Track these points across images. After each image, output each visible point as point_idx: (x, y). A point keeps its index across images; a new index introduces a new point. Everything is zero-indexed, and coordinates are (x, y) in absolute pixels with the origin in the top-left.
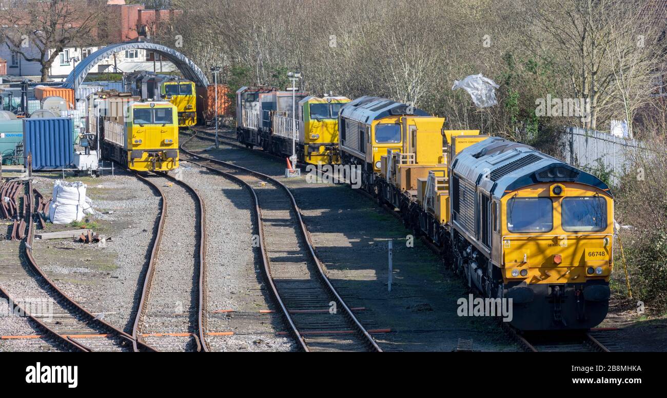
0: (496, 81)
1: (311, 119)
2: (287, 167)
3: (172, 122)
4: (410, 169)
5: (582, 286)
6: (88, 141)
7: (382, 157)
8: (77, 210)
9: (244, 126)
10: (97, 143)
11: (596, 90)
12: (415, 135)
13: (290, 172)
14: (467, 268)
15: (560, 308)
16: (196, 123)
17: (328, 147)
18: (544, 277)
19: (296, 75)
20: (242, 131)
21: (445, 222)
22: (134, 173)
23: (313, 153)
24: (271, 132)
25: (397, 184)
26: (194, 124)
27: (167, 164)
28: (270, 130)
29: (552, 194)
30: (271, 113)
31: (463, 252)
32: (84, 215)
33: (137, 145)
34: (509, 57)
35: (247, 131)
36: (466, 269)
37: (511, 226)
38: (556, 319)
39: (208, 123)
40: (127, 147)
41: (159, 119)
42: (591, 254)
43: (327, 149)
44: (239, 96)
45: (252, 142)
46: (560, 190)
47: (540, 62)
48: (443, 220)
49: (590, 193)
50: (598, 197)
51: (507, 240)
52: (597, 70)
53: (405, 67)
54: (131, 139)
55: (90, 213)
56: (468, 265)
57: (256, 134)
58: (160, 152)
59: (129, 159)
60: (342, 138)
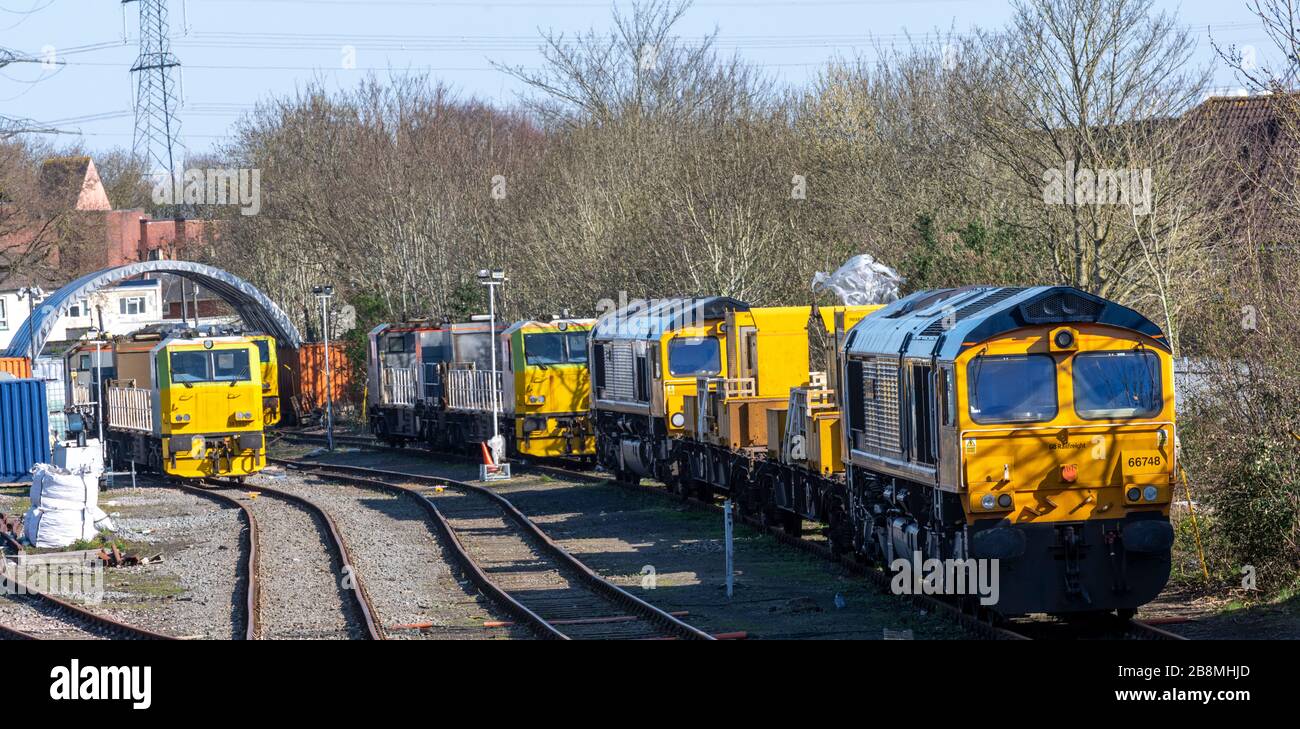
0: (899, 269)
1: (528, 364)
2: (484, 461)
3: (248, 378)
4: (746, 405)
5: (1118, 524)
6: (83, 419)
7: (686, 397)
8: (84, 519)
9: (386, 402)
10: (98, 427)
11: (1104, 277)
12: (753, 341)
13: (490, 470)
14: (883, 535)
15: (1078, 570)
16: (278, 417)
17: (563, 419)
18: (1043, 509)
19: (495, 275)
20: (381, 414)
21: (831, 471)
22: (177, 482)
23: (536, 434)
24: (443, 406)
25: (722, 440)
26: (275, 421)
27: (243, 462)
28: (441, 401)
29: (1054, 347)
30: (442, 367)
31: (873, 508)
32: (97, 532)
33: (180, 426)
34: (927, 224)
35: (393, 411)
36: (881, 538)
37: (977, 411)
38: (1069, 590)
39: (304, 421)
40: (160, 429)
41: (222, 372)
42: (1134, 462)
43: (561, 425)
44: (374, 345)
45: (404, 432)
46: (1071, 339)
47: (991, 229)
48: (827, 469)
49: (1129, 345)
50: (1144, 351)
51: (970, 438)
52: (1104, 237)
53: (714, 252)
54: (168, 413)
55: (107, 529)
56: (886, 530)
57: (412, 414)
58: (228, 439)
59: (166, 453)
60: (598, 384)
